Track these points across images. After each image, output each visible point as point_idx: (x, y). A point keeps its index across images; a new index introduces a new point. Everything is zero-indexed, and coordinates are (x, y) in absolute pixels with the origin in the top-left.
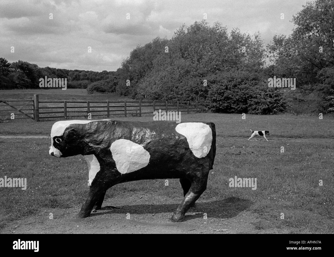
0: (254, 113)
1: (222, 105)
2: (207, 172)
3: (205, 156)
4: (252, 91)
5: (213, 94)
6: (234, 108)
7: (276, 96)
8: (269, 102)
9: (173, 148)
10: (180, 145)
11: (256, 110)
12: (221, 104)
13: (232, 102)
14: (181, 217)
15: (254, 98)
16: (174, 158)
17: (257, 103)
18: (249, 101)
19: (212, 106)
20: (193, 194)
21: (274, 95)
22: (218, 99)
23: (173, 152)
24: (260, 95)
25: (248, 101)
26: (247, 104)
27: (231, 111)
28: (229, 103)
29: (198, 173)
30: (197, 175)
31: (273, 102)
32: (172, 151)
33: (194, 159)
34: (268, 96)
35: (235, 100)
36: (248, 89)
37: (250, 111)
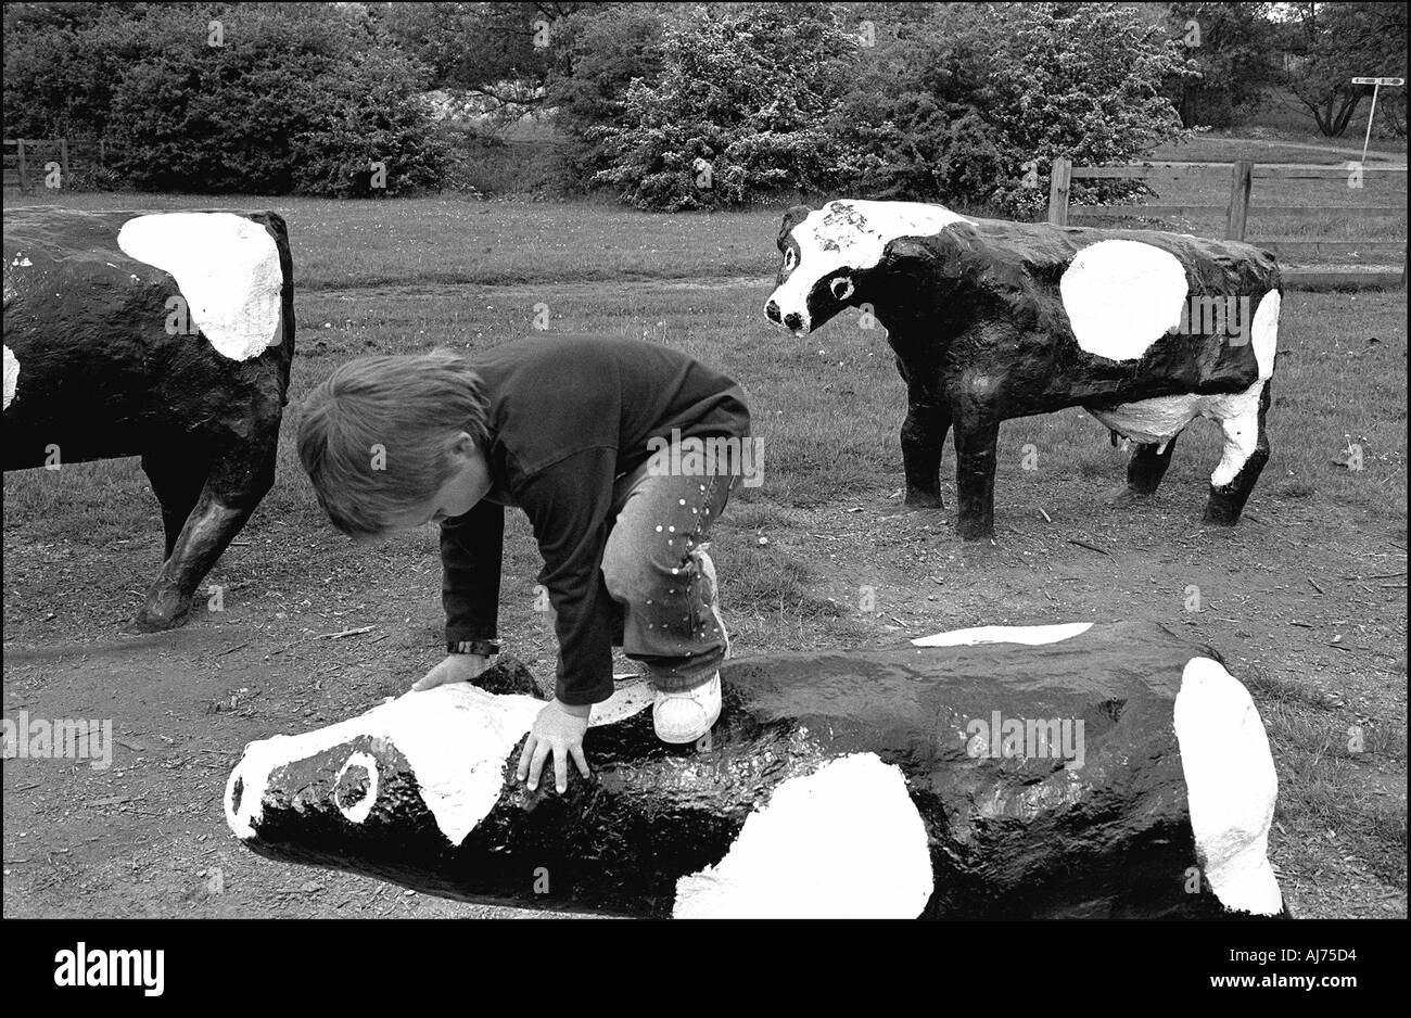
0: (319, 194)
1: (181, 156)
2: (274, 416)
3: (260, 352)
4: (305, 97)
5: (136, 106)
6: (236, 173)
7: (403, 122)
8: (380, 146)
9: (120, 326)
10: (151, 310)
11: (325, 178)
12: (175, 152)
13: (224, 145)
14: (179, 607)
15: (317, 128)
16: (132, 369)
17: (330, 151)
18: (297, 140)
19: (137, 161)
20: (221, 508)
21: (397, 118)
22: (162, 131)
23: (121, 343)
24: (340, 115)
25: (291, 140)
26: (287, 153)
27: (222, 184)
28: (210, 148)
29: (239, 423)
30: (236, 431)
31: (394, 146)
32: (118, 336)
33: (218, 367)
34: (371, 123)
35: (238, 135)
36: (289, 91)
37: (302, 185)
